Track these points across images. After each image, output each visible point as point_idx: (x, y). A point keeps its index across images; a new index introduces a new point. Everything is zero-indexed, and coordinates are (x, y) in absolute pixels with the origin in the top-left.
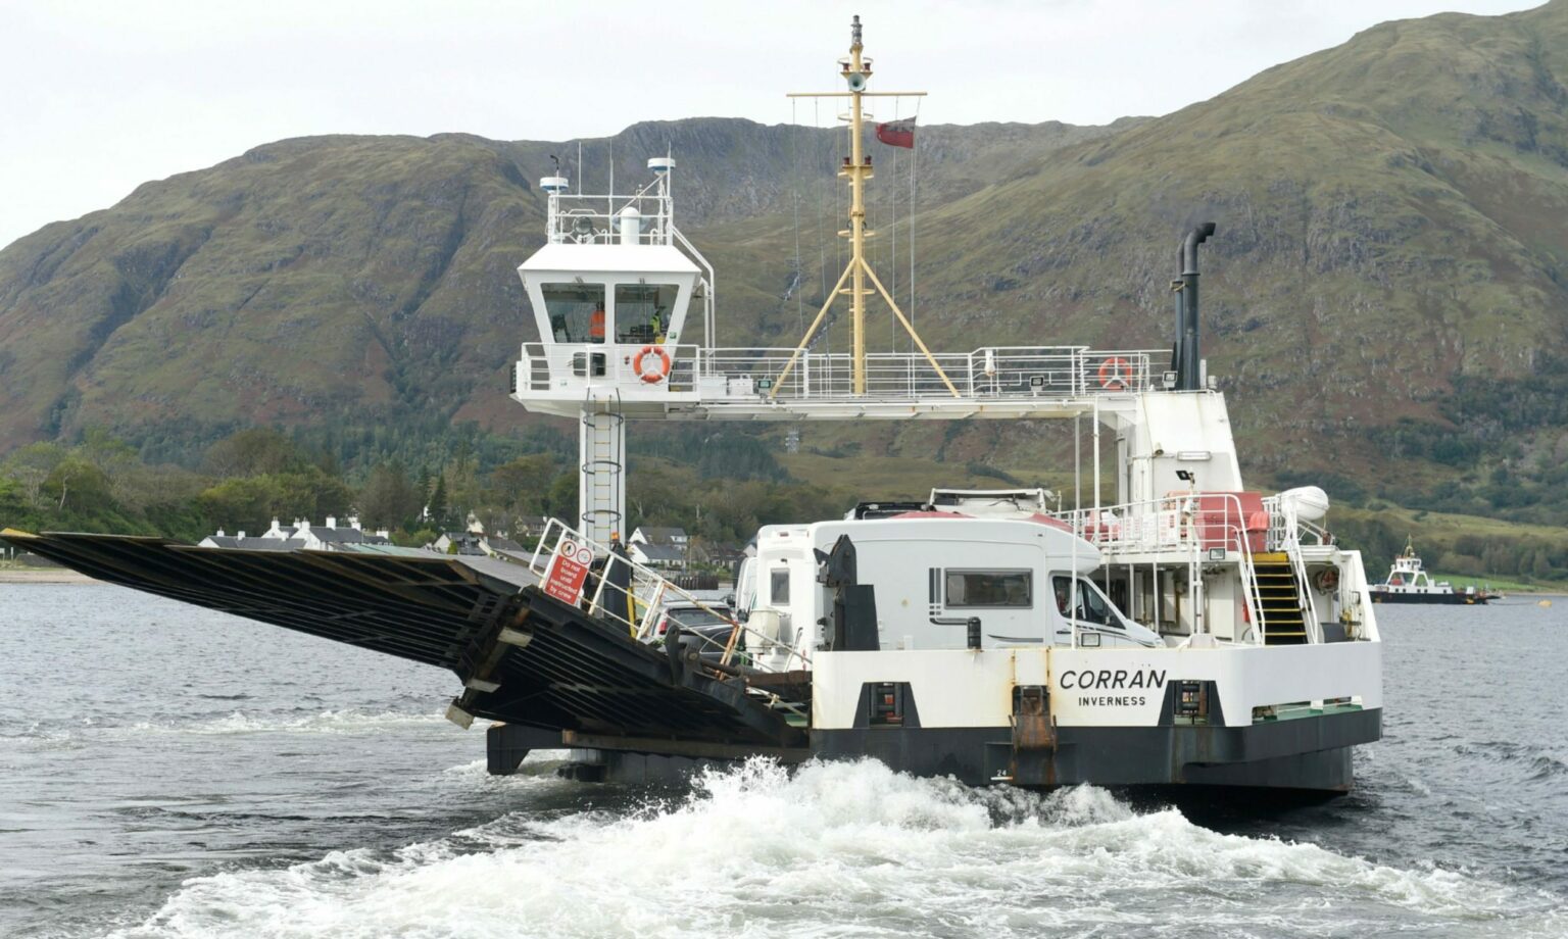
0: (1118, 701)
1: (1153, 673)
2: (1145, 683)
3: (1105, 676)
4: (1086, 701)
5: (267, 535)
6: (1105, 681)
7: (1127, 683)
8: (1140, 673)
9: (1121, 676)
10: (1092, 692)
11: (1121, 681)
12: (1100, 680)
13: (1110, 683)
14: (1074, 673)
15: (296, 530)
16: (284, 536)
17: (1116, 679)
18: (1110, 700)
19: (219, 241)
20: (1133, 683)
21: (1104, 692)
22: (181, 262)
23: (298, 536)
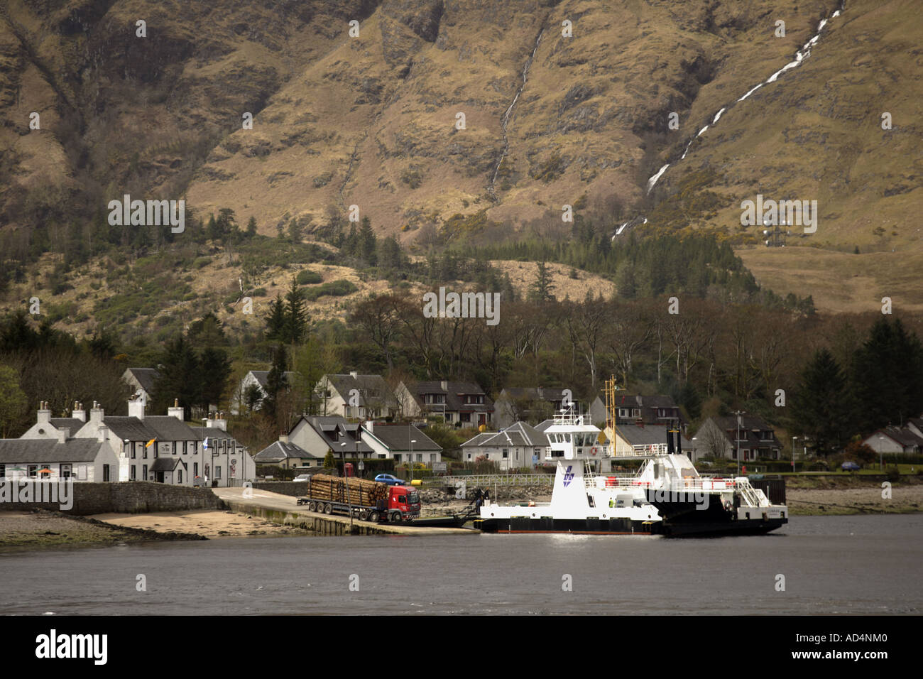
5: (32, 435)
15: (80, 423)
16: (58, 435)
23: (87, 432)
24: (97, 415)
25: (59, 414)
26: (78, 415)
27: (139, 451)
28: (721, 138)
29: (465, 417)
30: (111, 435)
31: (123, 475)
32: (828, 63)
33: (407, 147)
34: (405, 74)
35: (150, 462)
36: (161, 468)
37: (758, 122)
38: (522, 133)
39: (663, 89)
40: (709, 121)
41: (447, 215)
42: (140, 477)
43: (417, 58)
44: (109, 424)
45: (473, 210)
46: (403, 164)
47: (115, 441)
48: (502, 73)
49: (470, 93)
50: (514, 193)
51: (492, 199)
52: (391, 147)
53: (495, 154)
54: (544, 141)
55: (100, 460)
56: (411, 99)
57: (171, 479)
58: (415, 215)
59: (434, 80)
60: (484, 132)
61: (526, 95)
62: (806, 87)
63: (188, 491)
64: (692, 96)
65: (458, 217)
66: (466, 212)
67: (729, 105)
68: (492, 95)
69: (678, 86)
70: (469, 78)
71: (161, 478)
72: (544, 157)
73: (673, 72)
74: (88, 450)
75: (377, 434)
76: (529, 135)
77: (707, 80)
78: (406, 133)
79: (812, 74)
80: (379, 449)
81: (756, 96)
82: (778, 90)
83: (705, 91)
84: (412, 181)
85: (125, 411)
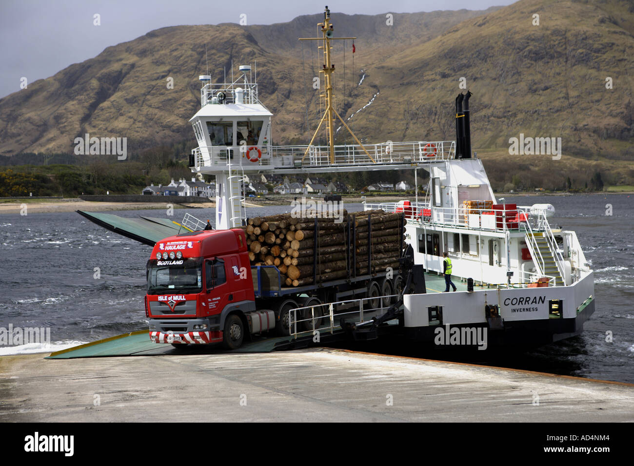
0: (527, 310)
1: (540, 298)
2: (537, 301)
3: (522, 300)
4: (515, 311)
5: (170, 185)
6: (522, 302)
7: (530, 302)
8: (535, 298)
9: (528, 299)
10: (517, 307)
11: (528, 301)
12: (520, 301)
13: (524, 302)
14: (509, 299)
15: (181, 183)
16: (175, 185)
17: (526, 301)
18: (524, 310)
19: (138, 69)
20: (533, 302)
21: (521, 306)
22: (123, 78)
23: (181, 185)
24: (184, 181)
25: (177, 181)
26: (180, 181)
27: (194, 189)
28: (352, 121)
29: (277, 182)
30: (187, 185)
31: (188, 195)
32: (376, 104)
33: (282, 123)
34: (282, 106)
35: (196, 191)
36: (199, 193)
37: (361, 117)
38: (308, 119)
39: (340, 110)
40: (350, 117)
41: (291, 138)
42: (194, 195)
43: (285, 102)
44: (187, 183)
45: (297, 137)
46: (281, 126)
47: (188, 187)
48: (304, 106)
49: (296, 110)
50: (306, 133)
51: (301, 134)
52: (278, 122)
53: (302, 124)
54: (313, 121)
55: (184, 191)
56: (284, 112)
57: (201, 195)
58: (284, 138)
59: (289, 108)
60: (300, 119)
61: (309, 111)
62: (371, 109)
63: (204, 198)
64: (346, 111)
65: (294, 138)
66: (295, 137)
67: (354, 113)
68: (302, 111)
69: (343, 109)
70: (296, 107)
71: (199, 195)
72: (313, 125)
73: (342, 106)
74: (182, 189)
75: (253, 186)
76: (310, 120)
77: (350, 107)
78: (282, 119)
79: (373, 106)
80: (253, 189)
81: (361, 111)
82: (365, 110)
83: (350, 110)
84: (283, 130)
85: (191, 180)
